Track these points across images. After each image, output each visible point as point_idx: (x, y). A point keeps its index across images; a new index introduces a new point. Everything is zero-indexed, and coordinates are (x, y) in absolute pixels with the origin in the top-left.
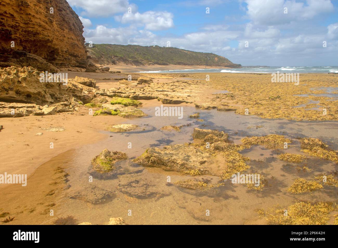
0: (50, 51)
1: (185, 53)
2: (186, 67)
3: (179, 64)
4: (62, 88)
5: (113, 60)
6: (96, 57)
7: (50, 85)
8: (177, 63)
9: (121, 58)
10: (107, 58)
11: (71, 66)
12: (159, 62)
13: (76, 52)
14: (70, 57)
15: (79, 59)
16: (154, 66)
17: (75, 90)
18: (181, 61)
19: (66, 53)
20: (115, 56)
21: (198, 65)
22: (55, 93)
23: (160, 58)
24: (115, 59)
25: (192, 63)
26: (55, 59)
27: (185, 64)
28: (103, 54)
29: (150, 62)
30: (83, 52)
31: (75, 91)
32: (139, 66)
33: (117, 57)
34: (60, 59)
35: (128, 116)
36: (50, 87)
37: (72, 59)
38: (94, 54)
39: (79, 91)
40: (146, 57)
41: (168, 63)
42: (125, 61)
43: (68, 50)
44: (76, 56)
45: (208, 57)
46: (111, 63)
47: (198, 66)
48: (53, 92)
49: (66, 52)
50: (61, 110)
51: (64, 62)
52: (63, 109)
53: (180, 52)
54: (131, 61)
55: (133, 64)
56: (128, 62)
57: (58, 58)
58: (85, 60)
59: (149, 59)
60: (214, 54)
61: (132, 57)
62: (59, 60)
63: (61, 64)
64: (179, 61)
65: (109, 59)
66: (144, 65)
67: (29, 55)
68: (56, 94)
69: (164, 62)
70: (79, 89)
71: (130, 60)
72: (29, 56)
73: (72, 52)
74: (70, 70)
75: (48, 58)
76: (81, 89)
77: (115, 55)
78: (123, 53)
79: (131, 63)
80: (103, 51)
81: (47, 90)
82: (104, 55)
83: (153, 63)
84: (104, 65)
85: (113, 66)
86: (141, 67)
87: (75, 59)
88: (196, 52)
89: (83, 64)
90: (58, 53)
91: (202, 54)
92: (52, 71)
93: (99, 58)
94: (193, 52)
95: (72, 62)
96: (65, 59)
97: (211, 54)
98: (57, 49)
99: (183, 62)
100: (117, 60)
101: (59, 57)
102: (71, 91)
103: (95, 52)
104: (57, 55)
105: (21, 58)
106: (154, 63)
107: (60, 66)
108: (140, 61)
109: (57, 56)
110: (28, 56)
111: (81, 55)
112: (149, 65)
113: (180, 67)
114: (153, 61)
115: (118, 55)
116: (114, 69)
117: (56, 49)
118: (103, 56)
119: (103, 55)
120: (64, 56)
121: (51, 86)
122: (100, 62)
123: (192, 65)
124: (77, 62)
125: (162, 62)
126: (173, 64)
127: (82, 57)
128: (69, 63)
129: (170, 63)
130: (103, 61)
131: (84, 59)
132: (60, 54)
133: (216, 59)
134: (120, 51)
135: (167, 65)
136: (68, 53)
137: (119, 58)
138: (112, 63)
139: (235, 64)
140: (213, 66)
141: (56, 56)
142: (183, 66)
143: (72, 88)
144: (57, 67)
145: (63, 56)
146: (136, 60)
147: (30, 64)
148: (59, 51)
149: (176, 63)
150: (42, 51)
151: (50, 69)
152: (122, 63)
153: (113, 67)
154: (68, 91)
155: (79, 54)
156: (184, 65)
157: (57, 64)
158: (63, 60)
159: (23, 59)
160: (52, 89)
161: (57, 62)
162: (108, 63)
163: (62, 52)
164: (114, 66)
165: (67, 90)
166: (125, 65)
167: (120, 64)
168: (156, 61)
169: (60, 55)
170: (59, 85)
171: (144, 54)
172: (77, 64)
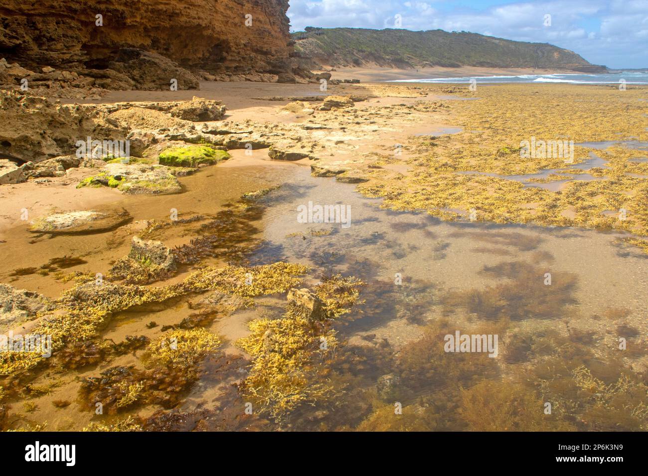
0: (213, 45)
1: (493, 43)
2: (493, 72)
3: (482, 64)
4: (86, 128)
5: (355, 57)
6: (325, 52)
7: (58, 122)
8: (477, 63)
9: (371, 54)
10: (345, 55)
11: (257, 71)
12: (443, 62)
13: (266, 46)
14: (253, 55)
15: (272, 59)
16: (433, 69)
17: (109, 130)
18: (485, 60)
19: (245, 49)
20: (359, 51)
21: (518, 66)
22: (68, 137)
23: (446, 54)
24: (359, 56)
25: (508, 63)
26: (223, 59)
27: (493, 66)
28: (337, 46)
29: (425, 62)
30: (282, 44)
31: (110, 133)
32: (405, 69)
33: (364, 52)
34: (233, 58)
35: (133, 189)
36: (58, 125)
37: (259, 58)
38: (321, 47)
39: (119, 133)
40: (418, 53)
41: (460, 64)
42: (378, 59)
43: (249, 43)
44: (266, 53)
45: (538, 52)
46: (352, 64)
47: (519, 69)
48: (64, 134)
49: (245, 45)
50: (44, 172)
51: (241, 65)
52: (48, 171)
53: (484, 43)
54: (388, 59)
55: (393, 66)
56: (383, 61)
57: (229, 58)
58: (284, 60)
59: (424, 56)
60: (552, 46)
61: (392, 53)
62: (231, 60)
63: (236, 67)
64: (482, 60)
65: (349, 56)
66: (413, 67)
67: (145, 56)
68: (71, 138)
69: (453, 61)
70: (120, 129)
71: (387, 57)
72: (144, 58)
73: (258, 46)
74: (249, 80)
75: (211, 57)
76: (124, 128)
77: (360, 49)
78: (375, 45)
79: (388, 63)
80: (338, 41)
81: (49, 132)
82: (339, 49)
83: (431, 64)
84: (339, 67)
85: (355, 68)
86: (409, 70)
87: (263, 57)
88: (515, 42)
89: (280, 67)
90: (230, 48)
91: (527, 44)
92: (189, 84)
93: (330, 55)
94: (511, 42)
95: (258, 64)
96: (244, 58)
97: (547, 45)
98: (226, 42)
99: (489, 61)
100: (363, 59)
101: (232, 56)
102: (103, 132)
103: (322, 44)
104: (227, 52)
105: (131, 62)
106: (434, 64)
107: (234, 71)
108: (407, 60)
109: (228, 54)
110: (142, 57)
111: (276, 51)
112: (423, 67)
113: (483, 71)
114: (431, 59)
115: (365, 50)
116: (356, 76)
117: (224, 41)
118: (337, 51)
119: (337, 48)
120: (241, 53)
121: (61, 124)
122: (330, 62)
123: (507, 67)
124: (269, 63)
125: (449, 61)
126: (470, 65)
127: (278, 54)
128: (253, 67)
129: (464, 63)
130: (336, 59)
131: (282, 58)
132: (233, 49)
133: (556, 55)
134: (370, 41)
135: (458, 66)
136: (249, 49)
137: (368, 55)
138: (354, 63)
139: (594, 65)
140: (548, 70)
141: (225, 54)
142: (490, 70)
143: (104, 126)
144: (228, 73)
145: (239, 53)
146: (399, 57)
147: (145, 73)
148: (231, 44)
149: (474, 63)
150: (197, 45)
151: (185, 81)
152: (372, 64)
153: (355, 71)
154: (97, 132)
155: (273, 49)
156: (491, 67)
157: (227, 68)
158: (240, 60)
159: (134, 63)
160: (63, 130)
161: (227, 64)
162: (346, 64)
163: (237, 45)
164: (357, 68)
165: (94, 130)
166: (378, 66)
167: (368, 65)
168: (436, 59)
169: (234, 52)
170: (80, 121)
171: (415, 46)
172: (269, 68)
